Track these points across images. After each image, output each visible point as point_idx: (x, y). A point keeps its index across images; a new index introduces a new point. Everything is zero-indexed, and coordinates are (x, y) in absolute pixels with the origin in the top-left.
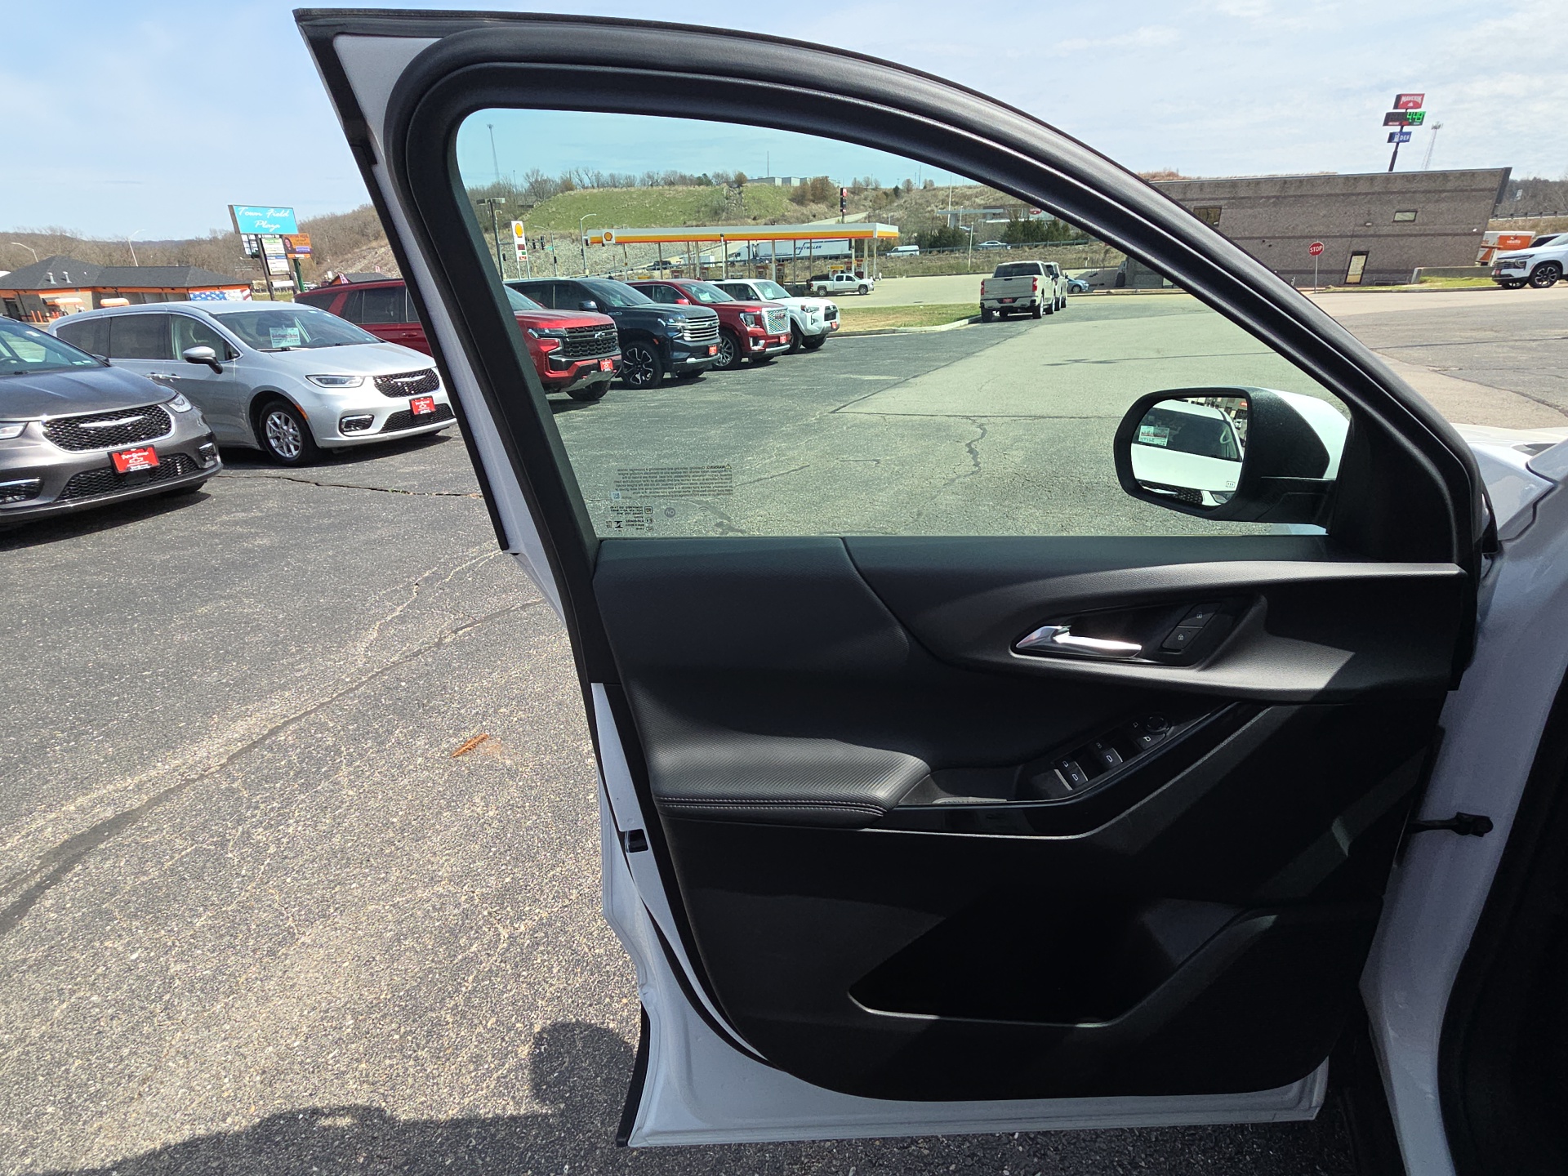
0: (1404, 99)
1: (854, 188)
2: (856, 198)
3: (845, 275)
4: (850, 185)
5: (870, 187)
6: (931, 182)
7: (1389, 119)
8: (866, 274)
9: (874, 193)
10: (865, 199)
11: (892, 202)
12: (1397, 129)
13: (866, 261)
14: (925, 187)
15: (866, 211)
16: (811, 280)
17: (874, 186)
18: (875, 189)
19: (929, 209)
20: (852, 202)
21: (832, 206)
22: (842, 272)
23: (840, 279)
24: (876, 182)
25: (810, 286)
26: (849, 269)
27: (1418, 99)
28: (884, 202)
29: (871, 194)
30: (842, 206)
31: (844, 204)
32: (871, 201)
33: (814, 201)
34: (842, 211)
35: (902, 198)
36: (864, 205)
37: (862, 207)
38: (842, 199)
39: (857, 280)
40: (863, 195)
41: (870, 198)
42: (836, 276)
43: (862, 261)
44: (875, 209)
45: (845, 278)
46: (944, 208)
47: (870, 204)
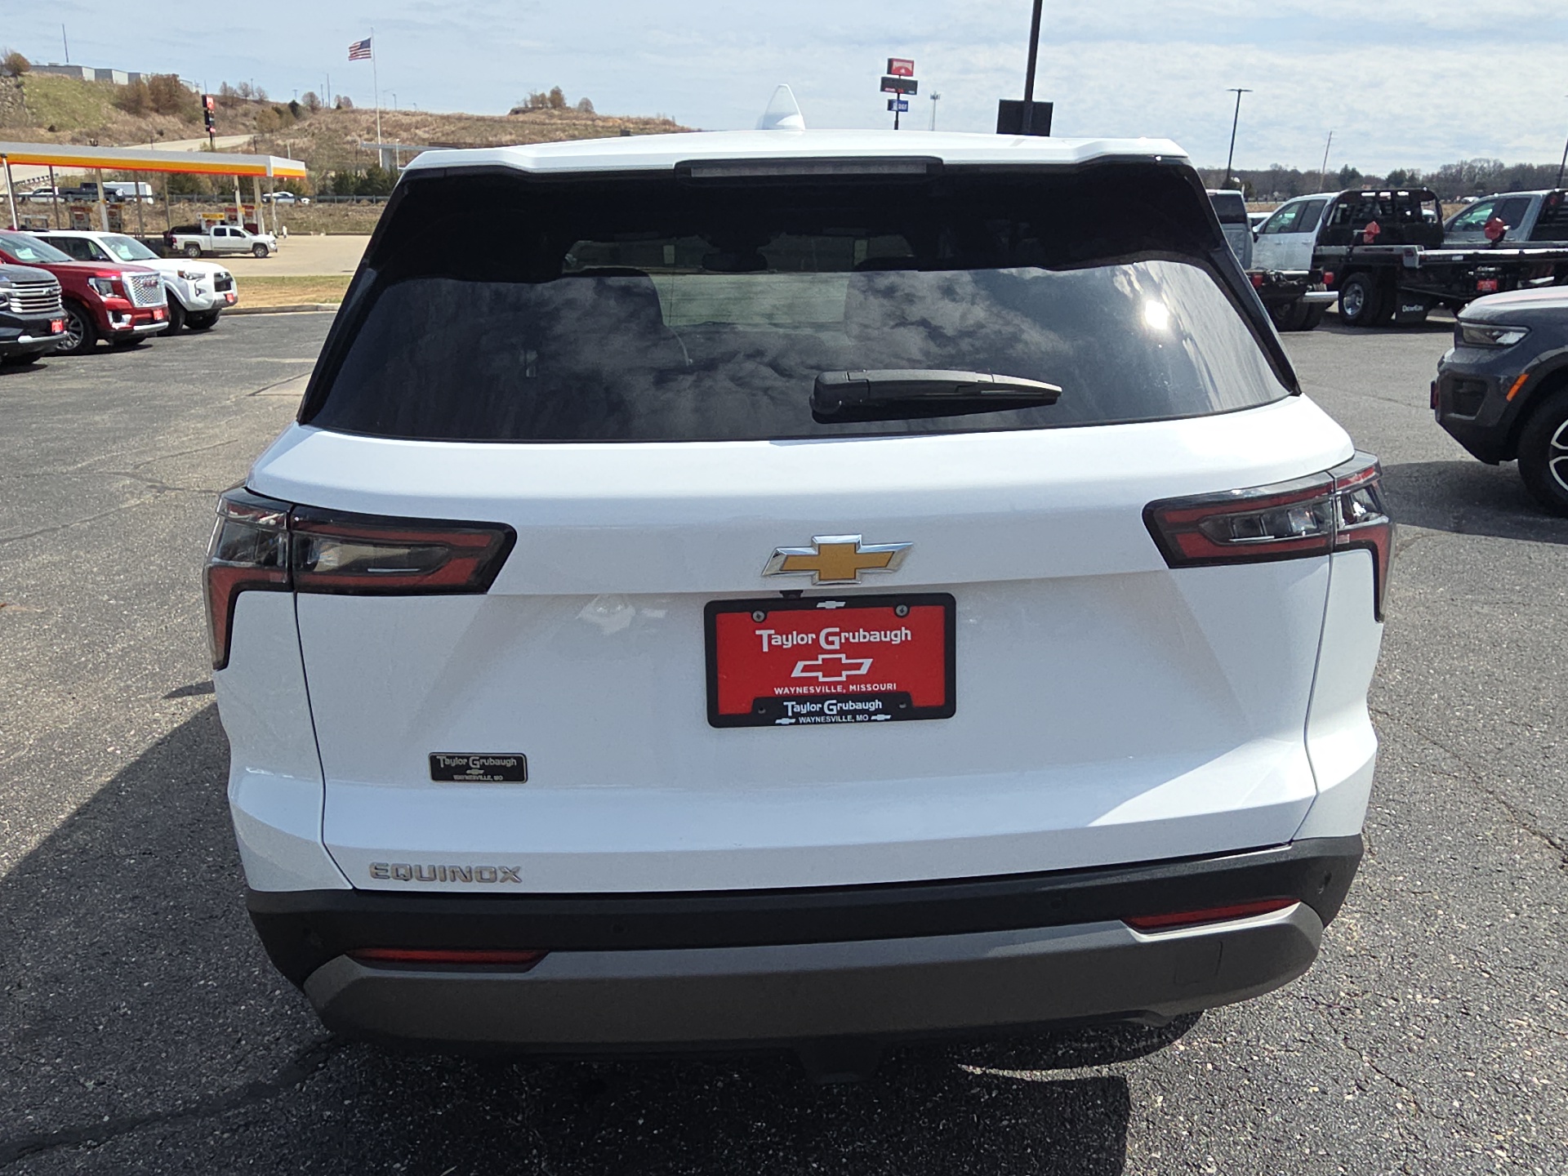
0: (896, 64)
1: (225, 97)
2: (230, 112)
3: (228, 229)
4: (217, 92)
5: (250, 98)
6: (348, 102)
7: (886, 84)
8: (262, 227)
9: (259, 108)
10: (246, 115)
11: (288, 124)
12: (894, 96)
13: (259, 209)
14: (339, 107)
15: (249, 132)
16: (172, 232)
17: (257, 97)
18: (261, 102)
19: (349, 138)
20: (224, 118)
21: (191, 120)
22: (223, 223)
23: (220, 233)
24: (260, 91)
25: (171, 242)
26: (234, 219)
27: (909, 66)
28: (277, 122)
29: (254, 109)
30: (207, 122)
31: (211, 119)
32: (255, 119)
33: (157, 111)
34: (208, 130)
35: (305, 119)
36: (244, 124)
37: (241, 127)
38: (206, 112)
39: (248, 235)
40: (240, 110)
41: (253, 114)
42: (213, 228)
43: (252, 208)
44: (262, 132)
45: (228, 232)
46: (371, 140)
47: (255, 123)
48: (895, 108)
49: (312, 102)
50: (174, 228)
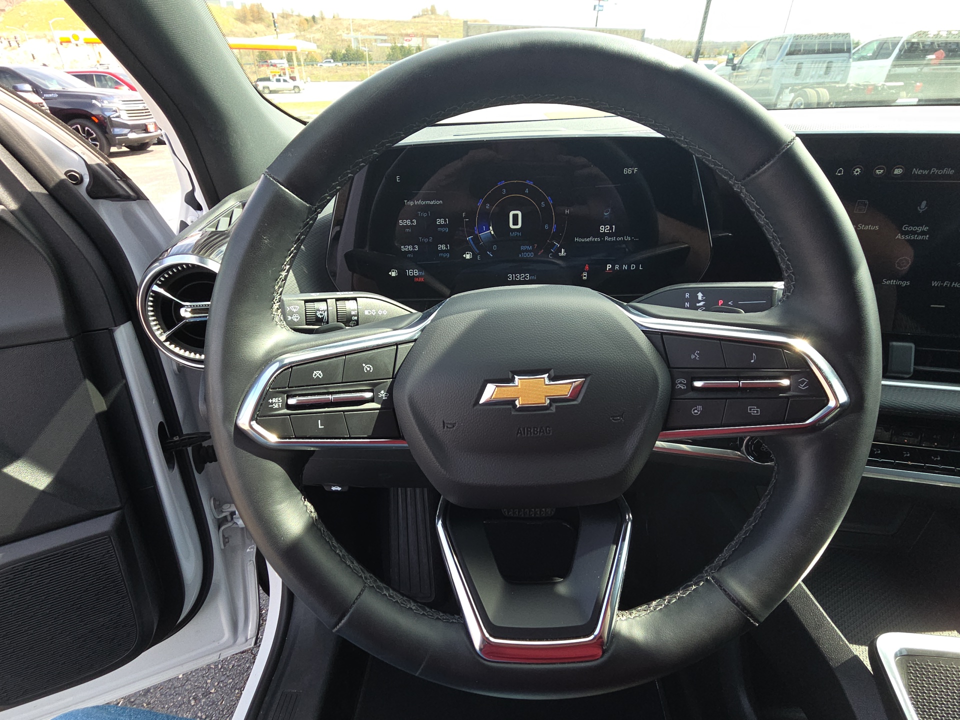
1: (283, 13)
2: (286, 21)
3: (282, 78)
4: (279, 11)
5: (294, 14)
6: (338, 15)
8: (297, 78)
9: (299, 19)
10: (293, 22)
11: (312, 26)
13: (297, 68)
14: (334, 17)
15: (294, 31)
16: (257, 81)
17: (297, 14)
18: (299, 16)
19: (339, 33)
20: (283, 24)
21: (269, 26)
22: (280, 76)
23: (278, 80)
26: (285, 74)
28: (306, 26)
29: (297, 19)
30: (275, 27)
31: (276, 25)
32: (297, 24)
33: (254, 21)
34: (275, 30)
35: (319, 24)
36: (292, 28)
37: (291, 29)
38: (274, 21)
39: (291, 81)
40: (290, 20)
41: (296, 22)
42: (275, 78)
43: (294, 68)
44: (300, 31)
45: (282, 80)
46: (348, 34)
47: (297, 27)
48: (597, 9)
49: (322, 15)
50: (258, 79)
